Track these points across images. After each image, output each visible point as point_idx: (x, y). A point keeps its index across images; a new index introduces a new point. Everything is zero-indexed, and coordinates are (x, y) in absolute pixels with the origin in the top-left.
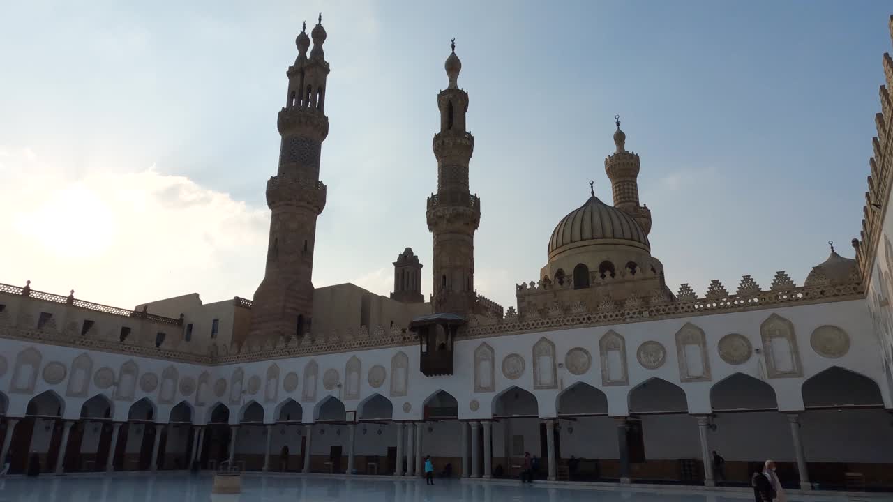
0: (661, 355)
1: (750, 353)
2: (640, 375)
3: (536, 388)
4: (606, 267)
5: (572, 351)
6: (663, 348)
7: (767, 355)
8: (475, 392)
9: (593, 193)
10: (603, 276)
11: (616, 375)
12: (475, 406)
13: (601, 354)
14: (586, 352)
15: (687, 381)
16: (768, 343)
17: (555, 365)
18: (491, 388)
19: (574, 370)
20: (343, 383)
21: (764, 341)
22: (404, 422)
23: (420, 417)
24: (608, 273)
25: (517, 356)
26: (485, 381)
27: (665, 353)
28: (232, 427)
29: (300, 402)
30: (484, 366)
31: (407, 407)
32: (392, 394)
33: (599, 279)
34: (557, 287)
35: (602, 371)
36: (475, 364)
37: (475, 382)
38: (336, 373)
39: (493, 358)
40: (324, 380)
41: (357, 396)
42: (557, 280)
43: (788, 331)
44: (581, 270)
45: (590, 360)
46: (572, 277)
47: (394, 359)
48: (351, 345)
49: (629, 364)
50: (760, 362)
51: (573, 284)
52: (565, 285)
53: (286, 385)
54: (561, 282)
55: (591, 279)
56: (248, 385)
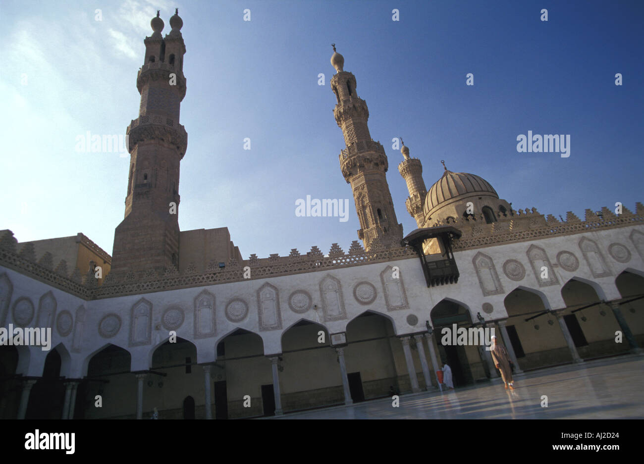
5: (560, 253)
8: (485, 296)
9: (446, 169)
12: (488, 308)
13: (583, 255)
14: (570, 253)
17: (551, 266)
18: (499, 290)
19: (567, 268)
22: (411, 335)
25: (515, 261)
26: (490, 286)
28: (137, 376)
29: (255, 330)
30: (485, 273)
31: (412, 320)
32: (390, 309)
33: (503, 217)
34: (472, 222)
35: (589, 267)
36: (477, 271)
37: (482, 287)
38: (306, 295)
39: (493, 264)
40: (290, 304)
41: (342, 315)
42: (470, 218)
44: (487, 211)
45: (577, 259)
46: (482, 216)
47: (383, 274)
48: (321, 263)
49: (606, 259)
51: (484, 221)
52: (478, 220)
53: (230, 315)
54: (475, 219)
55: (497, 218)
56: (162, 319)
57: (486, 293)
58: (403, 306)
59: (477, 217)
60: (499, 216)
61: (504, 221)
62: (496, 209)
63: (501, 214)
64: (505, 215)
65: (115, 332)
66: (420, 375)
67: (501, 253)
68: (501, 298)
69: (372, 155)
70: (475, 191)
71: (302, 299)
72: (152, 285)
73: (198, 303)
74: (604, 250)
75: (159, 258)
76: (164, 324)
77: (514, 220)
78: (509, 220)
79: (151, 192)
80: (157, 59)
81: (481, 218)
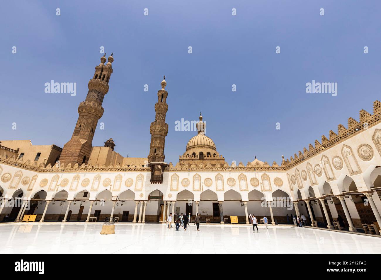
0: (234, 182)
1: (259, 184)
2: (227, 188)
3: (193, 190)
4: (209, 154)
5: (206, 179)
6: (235, 180)
7: (263, 184)
10: (208, 157)
11: (220, 188)
12: (170, 196)
13: (216, 180)
14: (211, 179)
15: (242, 191)
16: (263, 181)
17: (200, 183)
18: (177, 190)
19: (207, 186)
20: (112, 184)
21: (262, 181)
22: (139, 201)
23: (147, 199)
24: (209, 156)
25: (187, 179)
26: (175, 187)
27: (235, 182)
28: (47, 201)
30: (174, 183)
31: (141, 195)
32: (136, 190)
33: (206, 157)
34: (193, 158)
35: (216, 186)
36: (171, 181)
37: (171, 187)
38: (110, 180)
39: (178, 179)
40: (103, 183)
41: (119, 190)
42: (193, 156)
43: (268, 178)
44: (201, 154)
45: (212, 182)
46: (198, 156)
47: (138, 177)
48: (118, 170)
49: (224, 184)
50: (261, 186)
51: (198, 158)
52: (196, 157)
53: (83, 184)
54: (195, 157)
55: (204, 157)
56: (61, 182)
57: (171, 190)
58: (141, 190)
59: (196, 156)
61: (206, 159)
62: (205, 153)
65: (46, 186)
67: (182, 175)
68: (177, 192)
69: (158, 128)
70: (201, 145)
71: (108, 182)
72: (62, 170)
73: (74, 179)
74: (225, 180)
75: (76, 158)
76: (61, 185)
77: (211, 160)
78: (209, 160)
79: (80, 132)
80: (98, 76)
81: (197, 157)
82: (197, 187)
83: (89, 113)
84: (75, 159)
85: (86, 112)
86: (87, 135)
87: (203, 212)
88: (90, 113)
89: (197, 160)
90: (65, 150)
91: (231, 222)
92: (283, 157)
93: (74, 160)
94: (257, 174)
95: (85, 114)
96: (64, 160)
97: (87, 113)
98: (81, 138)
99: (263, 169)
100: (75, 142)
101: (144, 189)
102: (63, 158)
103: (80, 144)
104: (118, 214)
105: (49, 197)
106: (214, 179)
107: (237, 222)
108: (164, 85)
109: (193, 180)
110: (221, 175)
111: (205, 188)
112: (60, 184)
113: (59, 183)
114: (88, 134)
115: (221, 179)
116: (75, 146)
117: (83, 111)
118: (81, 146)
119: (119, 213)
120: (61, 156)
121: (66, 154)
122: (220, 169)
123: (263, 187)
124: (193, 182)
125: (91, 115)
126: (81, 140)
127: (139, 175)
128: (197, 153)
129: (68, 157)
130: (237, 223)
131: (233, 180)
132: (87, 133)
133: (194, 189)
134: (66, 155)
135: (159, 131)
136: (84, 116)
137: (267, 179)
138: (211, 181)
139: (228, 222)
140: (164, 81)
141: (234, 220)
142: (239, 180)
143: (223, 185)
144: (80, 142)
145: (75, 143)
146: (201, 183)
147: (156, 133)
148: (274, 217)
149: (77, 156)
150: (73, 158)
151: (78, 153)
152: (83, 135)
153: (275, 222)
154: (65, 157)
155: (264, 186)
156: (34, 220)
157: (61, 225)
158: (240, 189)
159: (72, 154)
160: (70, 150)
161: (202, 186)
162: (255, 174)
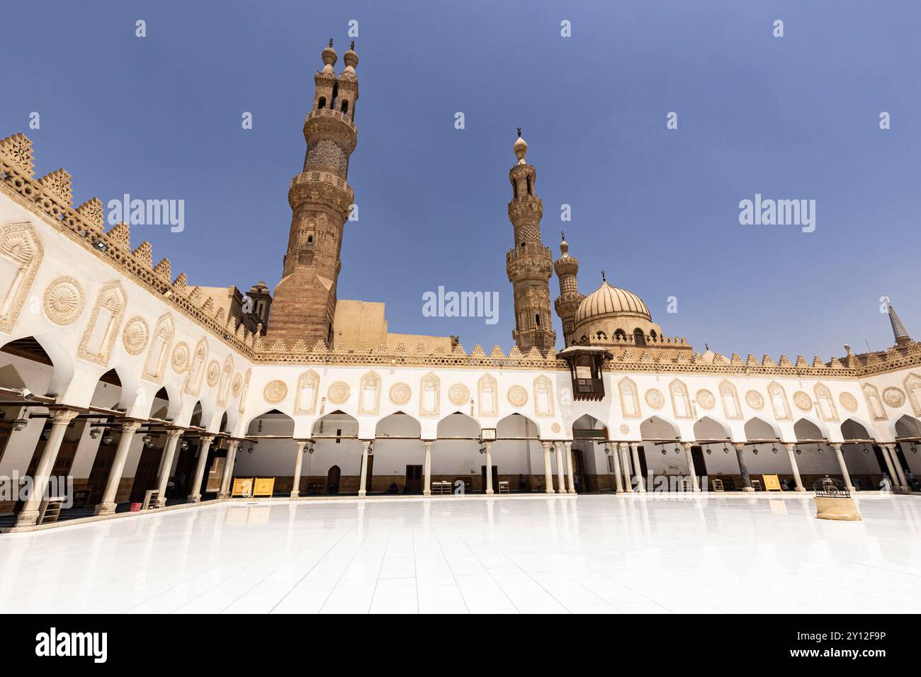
0: (761, 401)
1: (811, 404)
2: (749, 414)
5: (700, 391)
6: (761, 396)
7: (820, 406)
8: (624, 418)
11: (732, 413)
12: (625, 429)
13: (721, 395)
14: (710, 393)
15: (779, 419)
16: (819, 399)
17: (689, 401)
18: (637, 414)
19: (704, 407)
21: (817, 398)
22: (553, 441)
23: (571, 438)
25: (657, 391)
26: (630, 410)
27: (763, 399)
28: (299, 443)
29: (416, 417)
30: (628, 399)
31: (556, 428)
32: (539, 415)
33: (652, 342)
34: (622, 341)
35: (725, 409)
36: (621, 394)
37: (623, 410)
38: (465, 390)
39: (636, 390)
40: (449, 395)
41: (494, 413)
42: (621, 337)
43: (828, 394)
44: (638, 332)
45: (714, 399)
46: (633, 337)
47: (536, 382)
48: (481, 362)
49: (741, 404)
50: (817, 410)
51: (633, 342)
52: (628, 341)
53: (393, 397)
54: (625, 339)
55: (646, 341)
56: (329, 392)
57: (625, 416)
58: (550, 414)
59: (628, 337)
60: (649, 340)
61: (652, 347)
62: (647, 332)
63: (651, 338)
64: (655, 340)
65: (281, 398)
66: (555, 478)
67: (645, 381)
68: (638, 422)
69: (540, 261)
70: (630, 311)
71: (461, 393)
72: (321, 358)
73: (364, 382)
74: (742, 395)
75: (319, 327)
76: (329, 397)
77: (662, 347)
78: (658, 347)
79: (315, 257)
80: (328, 102)
81: (632, 339)
82: (682, 410)
83: (328, 206)
84: (316, 330)
85: (318, 201)
86: (331, 266)
87: (671, 467)
88: (330, 207)
89: (631, 346)
90: (281, 305)
91: (767, 488)
92: (847, 348)
93: (313, 333)
94: (802, 382)
95: (317, 206)
96: (284, 332)
97: (324, 204)
98: (320, 275)
99: (813, 372)
100: (305, 283)
101: (558, 412)
102: (279, 325)
103: (322, 289)
104: (469, 473)
105: (303, 430)
106: (715, 391)
107: (779, 488)
108: (520, 150)
109: (671, 393)
110: (731, 383)
111: (701, 414)
112: (326, 396)
113: (323, 392)
114: (334, 264)
115: (733, 394)
116: (309, 293)
117: (311, 198)
118: (326, 296)
119: (472, 472)
120: (272, 322)
121: (286, 316)
122: (725, 369)
123: (821, 411)
124: (672, 397)
125: (333, 211)
126: (321, 278)
127: (538, 378)
128: (629, 331)
129: (294, 322)
130: (778, 490)
131: (758, 396)
132: (330, 262)
133: (678, 415)
134: (286, 319)
135: (540, 271)
136: (315, 211)
137: (826, 395)
138: (710, 396)
139: (761, 487)
140: (520, 141)
141: (772, 482)
142: (770, 396)
143: (739, 406)
144: (321, 285)
145: (307, 287)
146: (691, 400)
147: (532, 274)
148: (851, 477)
149: (320, 324)
150: (310, 327)
151: (321, 314)
152: (323, 265)
153: (853, 486)
154: (285, 322)
155: (823, 409)
156: (271, 494)
157: (357, 504)
158: (775, 415)
159: (306, 316)
160: (296, 306)
161: (694, 408)
162: (800, 384)
